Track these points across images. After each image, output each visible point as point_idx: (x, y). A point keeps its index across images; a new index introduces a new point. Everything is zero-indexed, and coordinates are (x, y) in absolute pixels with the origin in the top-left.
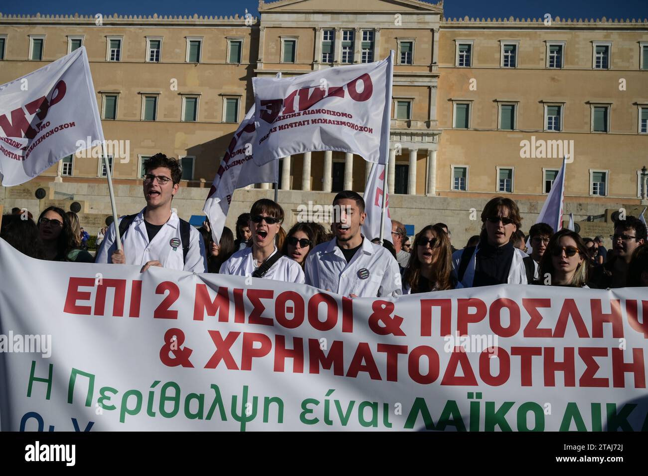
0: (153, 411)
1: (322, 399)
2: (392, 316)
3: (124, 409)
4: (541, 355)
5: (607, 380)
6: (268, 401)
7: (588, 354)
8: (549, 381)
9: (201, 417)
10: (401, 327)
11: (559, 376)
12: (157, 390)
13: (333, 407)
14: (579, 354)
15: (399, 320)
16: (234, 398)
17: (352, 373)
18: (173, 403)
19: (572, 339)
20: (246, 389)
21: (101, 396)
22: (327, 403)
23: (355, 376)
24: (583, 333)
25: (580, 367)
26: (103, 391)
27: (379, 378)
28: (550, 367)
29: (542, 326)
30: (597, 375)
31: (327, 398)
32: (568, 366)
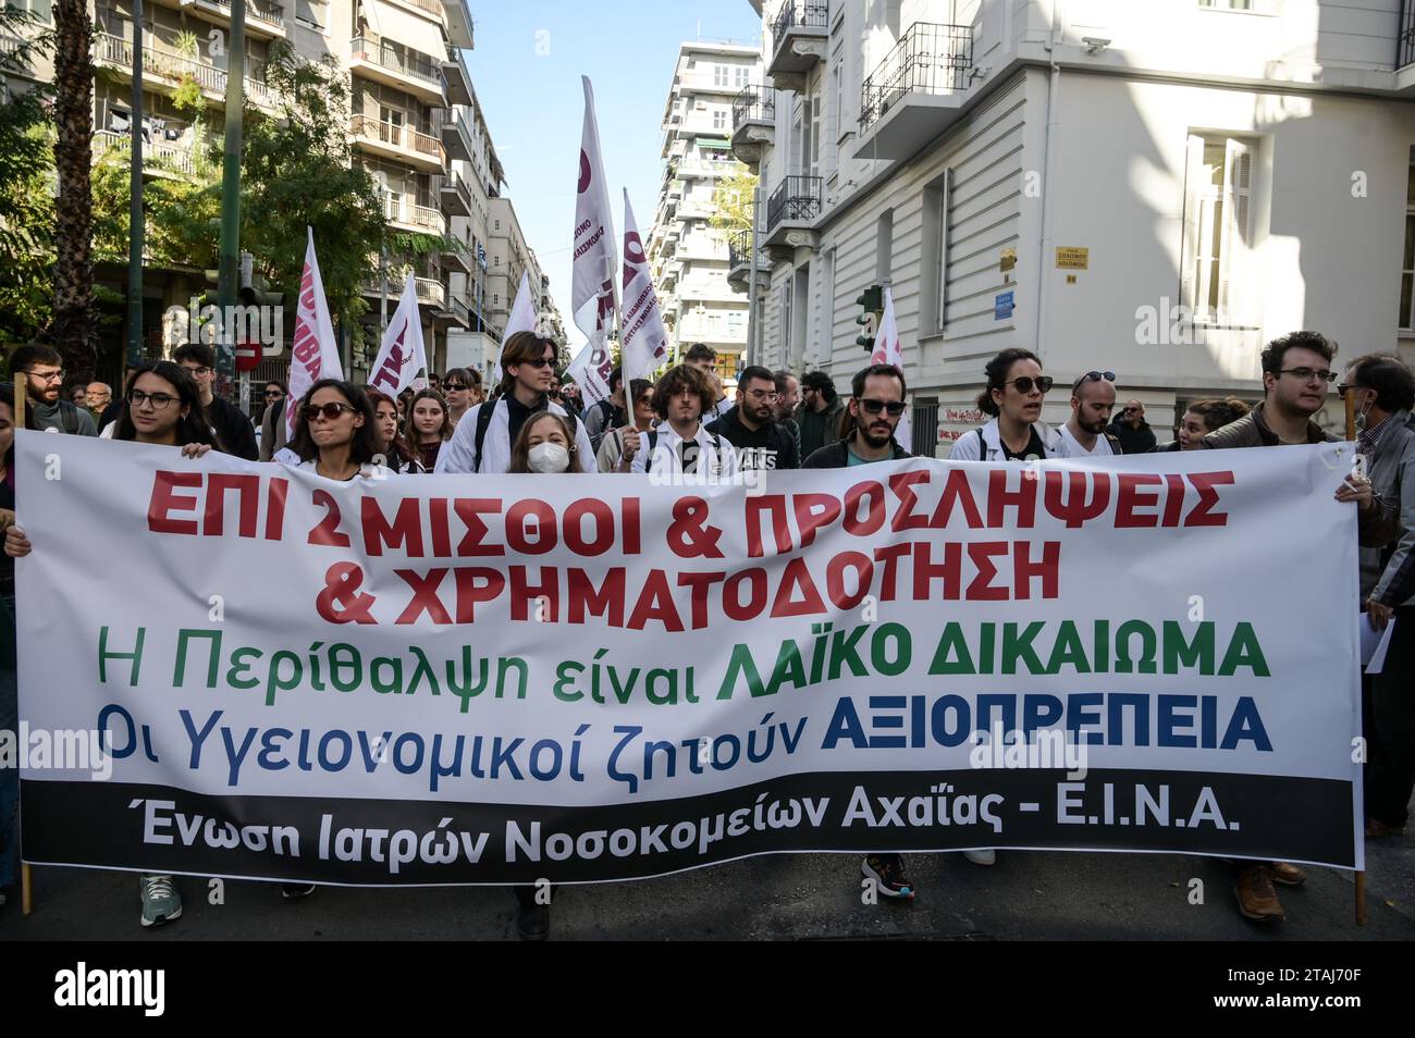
0: (321, 681)
1: (588, 663)
2: (704, 527)
3: (274, 680)
4: (909, 553)
5: (1007, 589)
6: (504, 664)
7: (981, 552)
8: (921, 592)
9: (398, 690)
10: (718, 544)
11: (937, 584)
12: (322, 653)
13: (604, 676)
14: (969, 553)
15: (715, 533)
16: (450, 665)
17: (637, 623)
18: (352, 669)
19: (958, 529)
20: (467, 650)
21: (233, 666)
22: (596, 669)
23: (640, 627)
24: (974, 521)
25: (969, 571)
26: (235, 657)
27: (680, 628)
28: (923, 572)
29: (917, 511)
30: (994, 583)
31: (596, 662)
32: (951, 571)
